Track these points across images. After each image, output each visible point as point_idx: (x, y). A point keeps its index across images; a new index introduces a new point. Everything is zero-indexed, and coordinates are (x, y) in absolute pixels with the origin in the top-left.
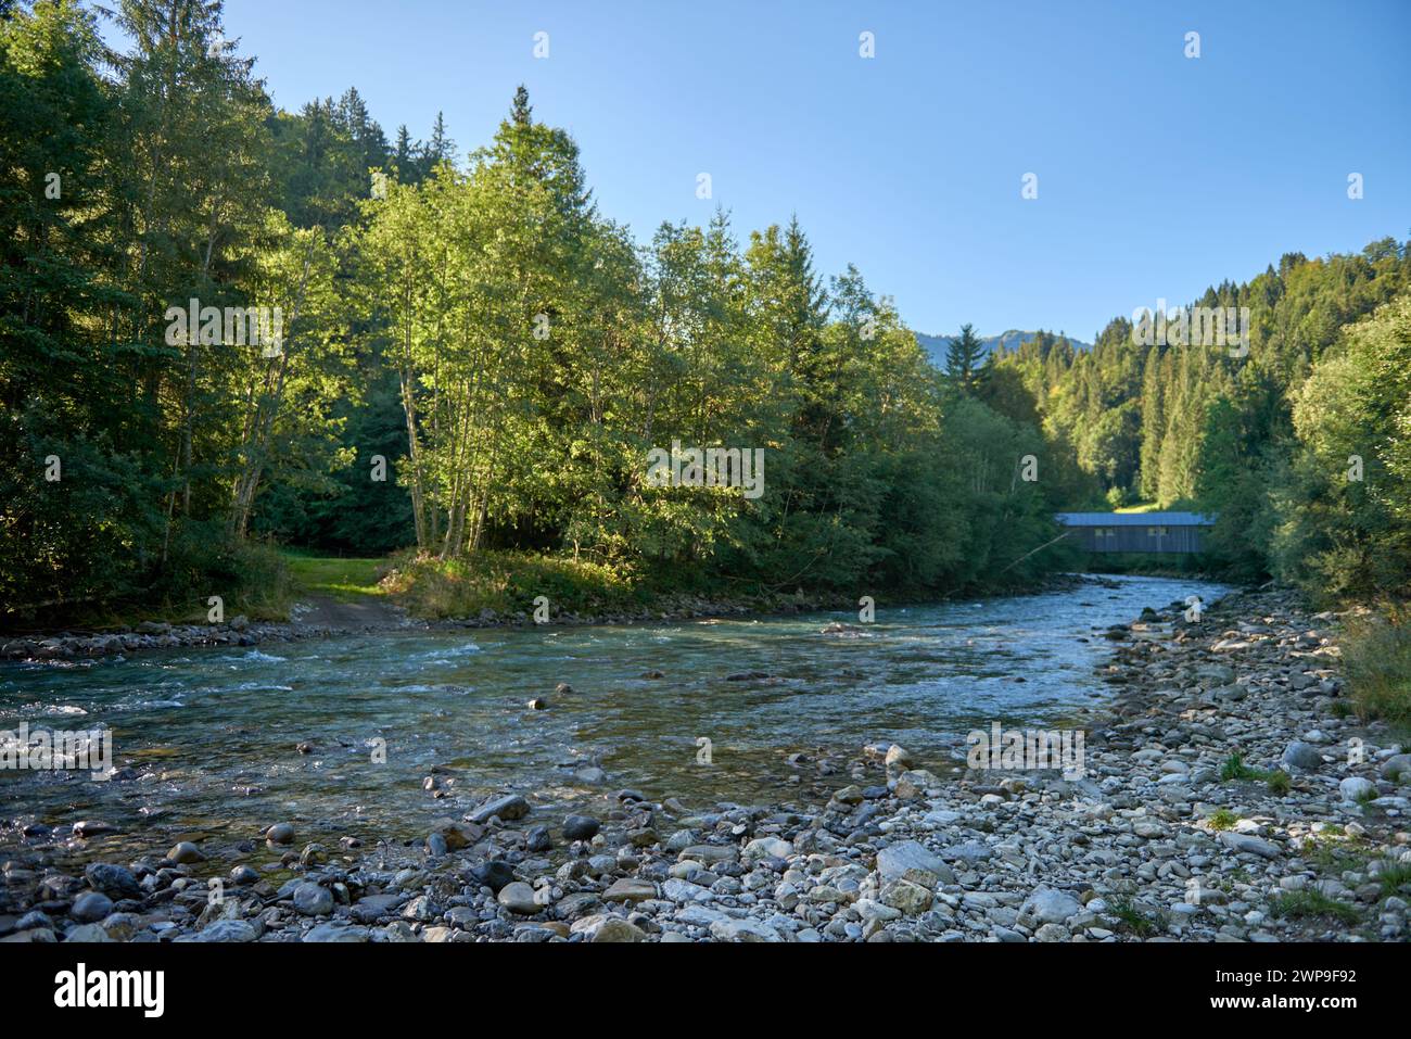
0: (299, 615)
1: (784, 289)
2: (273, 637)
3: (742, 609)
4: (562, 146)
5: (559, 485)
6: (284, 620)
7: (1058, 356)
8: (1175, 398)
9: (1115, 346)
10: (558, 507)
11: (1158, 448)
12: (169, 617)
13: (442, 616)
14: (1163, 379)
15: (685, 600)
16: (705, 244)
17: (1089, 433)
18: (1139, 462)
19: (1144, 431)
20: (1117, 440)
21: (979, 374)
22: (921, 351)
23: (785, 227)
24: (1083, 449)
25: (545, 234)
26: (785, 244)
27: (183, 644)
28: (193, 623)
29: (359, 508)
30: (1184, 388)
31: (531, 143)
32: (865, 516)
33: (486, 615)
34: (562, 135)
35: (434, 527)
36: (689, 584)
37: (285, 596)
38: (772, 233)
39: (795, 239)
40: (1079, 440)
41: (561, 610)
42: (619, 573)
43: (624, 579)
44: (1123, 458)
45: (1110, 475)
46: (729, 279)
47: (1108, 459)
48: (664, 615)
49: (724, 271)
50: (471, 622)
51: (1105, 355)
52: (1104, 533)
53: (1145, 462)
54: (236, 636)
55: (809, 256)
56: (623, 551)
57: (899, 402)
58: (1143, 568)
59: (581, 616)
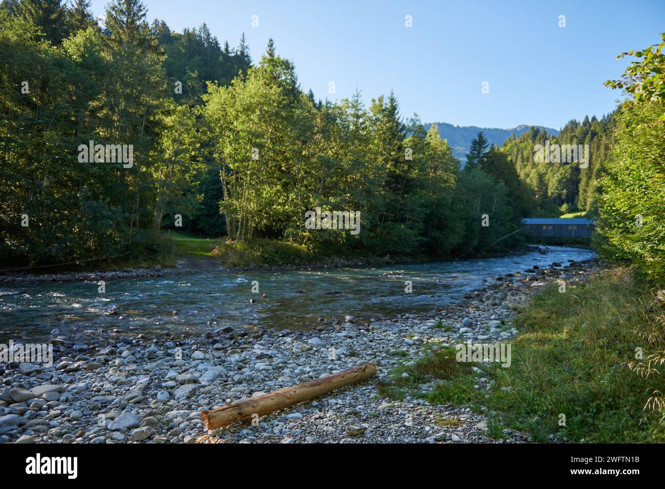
0: (180, 265)
1: (384, 125)
2: (170, 274)
3: (360, 263)
4: (287, 66)
5: (284, 211)
6: (174, 267)
7: (540, 139)
8: (597, 160)
9: (569, 134)
10: (282, 222)
11: (587, 185)
12: (132, 265)
13: (235, 266)
14: (592, 150)
15: (336, 260)
16: (350, 105)
17: (554, 177)
18: (578, 191)
19: (581, 176)
20: (568, 181)
21: (486, 155)
22: (448, 150)
23: (387, 96)
24: (551, 184)
25: (278, 107)
26: (388, 102)
27: (138, 276)
28: (141, 268)
29: (208, 216)
30: (602, 155)
31: (274, 66)
32: (416, 224)
33: (252, 265)
34: (287, 61)
35: (234, 229)
36: (339, 252)
37: (175, 257)
38: (381, 100)
39: (392, 100)
40: (549, 180)
41: (283, 263)
42: (308, 248)
43: (310, 250)
44: (570, 189)
45: (563, 197)
46: (361, 120)
47: (563, 190)
48: (326, 266)
49: (358, 117)
50: (246, 268)
51: (564, 139)
52: (547, 227)
53: (581, 192)
54: (157, 273)
55: (398, 108)
56: (309, 239)
57: (439, 173)
58: (571, 243)
59: (290, 266)
